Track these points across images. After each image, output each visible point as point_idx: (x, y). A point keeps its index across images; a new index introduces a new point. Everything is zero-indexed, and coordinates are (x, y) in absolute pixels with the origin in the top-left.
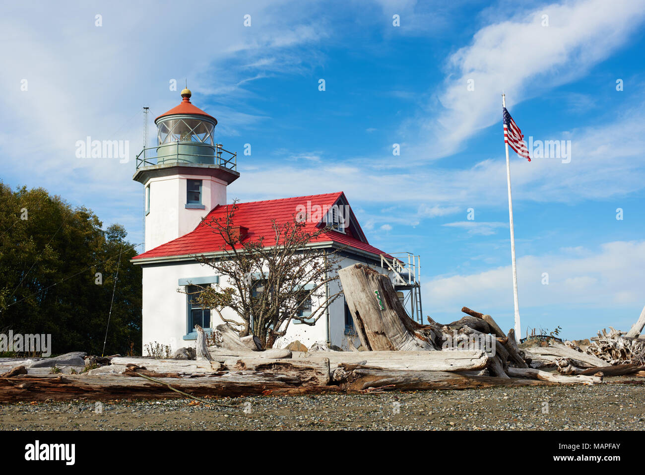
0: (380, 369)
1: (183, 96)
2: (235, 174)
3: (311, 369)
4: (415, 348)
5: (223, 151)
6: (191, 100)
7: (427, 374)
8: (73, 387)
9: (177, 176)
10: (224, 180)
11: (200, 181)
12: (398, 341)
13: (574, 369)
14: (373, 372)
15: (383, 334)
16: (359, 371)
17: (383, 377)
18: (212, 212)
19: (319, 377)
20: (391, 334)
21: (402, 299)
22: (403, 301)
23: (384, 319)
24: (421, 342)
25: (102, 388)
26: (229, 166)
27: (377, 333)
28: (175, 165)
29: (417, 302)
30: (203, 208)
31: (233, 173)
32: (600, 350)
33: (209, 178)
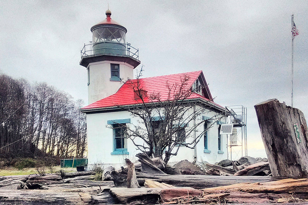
2: (138, 61)
5: (131, 47)
10: (132, 65)
11: (118, 65)
18: (125, 83)
21: (236, 132)
22: (237, 133)
26: (135, 57)
28: (104, 54)
29: (245, 134)
30: (121, 80)
31: (137, 61)
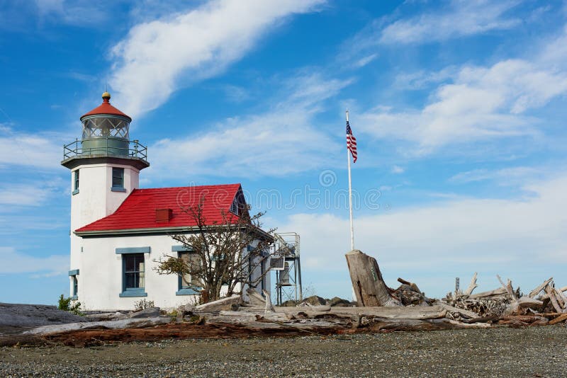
0: (386, 318)
1: (104, 98)
3: (348, 318)
4: (393, 305)
6: (110, 101)
7: (411, 321)
8: (247, 329)
9: (105, 165)
11: (123, 169)
12: (384, 300)
13: (462, 319)
14: (383, 320)
15: (375, 296)
16: (377, 319)
17: (388, 323)
18: (131, 195)
19: (353, 323)
20: (379, 296)
23: (376, 286)
24: (396, 301)
25: (261, 329)
27: (371, 295)
28: (106, 156)
30: (125, 191)
32: (466, 307)
33: (129, 167)
